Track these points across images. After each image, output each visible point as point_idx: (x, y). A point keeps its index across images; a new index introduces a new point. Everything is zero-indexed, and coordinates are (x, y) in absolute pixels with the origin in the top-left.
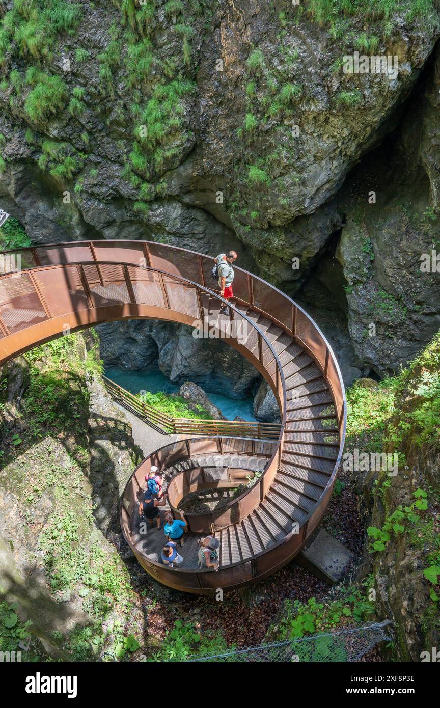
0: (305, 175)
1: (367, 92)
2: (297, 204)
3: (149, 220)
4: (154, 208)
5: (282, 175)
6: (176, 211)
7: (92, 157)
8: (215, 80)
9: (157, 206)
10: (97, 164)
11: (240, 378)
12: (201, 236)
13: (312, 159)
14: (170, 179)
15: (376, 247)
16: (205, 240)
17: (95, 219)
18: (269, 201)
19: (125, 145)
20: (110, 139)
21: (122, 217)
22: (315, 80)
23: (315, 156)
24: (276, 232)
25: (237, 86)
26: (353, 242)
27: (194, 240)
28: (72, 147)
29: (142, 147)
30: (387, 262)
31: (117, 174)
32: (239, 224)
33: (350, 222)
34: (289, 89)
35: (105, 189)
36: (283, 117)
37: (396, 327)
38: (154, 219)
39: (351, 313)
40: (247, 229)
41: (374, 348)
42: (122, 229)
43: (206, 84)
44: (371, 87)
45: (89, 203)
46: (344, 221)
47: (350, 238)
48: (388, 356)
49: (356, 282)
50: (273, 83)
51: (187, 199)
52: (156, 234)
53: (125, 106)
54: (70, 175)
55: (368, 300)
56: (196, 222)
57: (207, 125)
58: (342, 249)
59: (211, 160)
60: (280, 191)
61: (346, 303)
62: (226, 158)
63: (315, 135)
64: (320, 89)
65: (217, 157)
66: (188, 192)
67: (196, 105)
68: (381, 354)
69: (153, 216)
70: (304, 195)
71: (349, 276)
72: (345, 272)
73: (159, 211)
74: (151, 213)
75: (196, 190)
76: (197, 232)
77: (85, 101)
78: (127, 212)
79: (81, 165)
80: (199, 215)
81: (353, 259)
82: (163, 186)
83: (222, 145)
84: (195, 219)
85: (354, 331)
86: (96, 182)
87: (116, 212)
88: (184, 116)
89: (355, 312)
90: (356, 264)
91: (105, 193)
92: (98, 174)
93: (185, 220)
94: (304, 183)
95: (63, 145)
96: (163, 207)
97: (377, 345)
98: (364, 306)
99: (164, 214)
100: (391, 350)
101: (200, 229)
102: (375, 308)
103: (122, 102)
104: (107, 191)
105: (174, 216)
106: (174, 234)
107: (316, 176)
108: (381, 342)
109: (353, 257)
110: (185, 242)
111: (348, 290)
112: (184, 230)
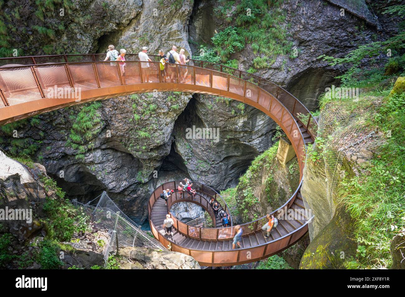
0: (163, 131)
1: (180, 104)
2: (163, 141)
3: (85, 161)
4: (87, 155)
5: (154, 132)
6: (99, 153)
7: (46, 141)
8: (111, 101)
9: (88, 154)
10: (48, 144)
11: (143, 214)
12: (112, 160)
13: (165, 125)
14: (95, 141)
15: (191, 146)
16: (114, 161)
17: (52, 169)
18: (151, 142)
19: (65, 132)
20: (55, 131)
21: (68, 163)
22: (162, 103)
23: (166, 124)
24: (153, 151)
25: (124, 103)
26: (182, 146)
27: (109, 163)
28: (32, 139)
29: (76, 131)
30: (198, 150)
31: (62, 145)
32: (135, 152)
33: (177, 138)
34: (152, 106)
35: (57, 154)
36: (151, 115)
37: (208, 171)
38: (89, 160)
39: (189, 171)
40: (140, 153)
41: (203, 181)
42: (67, 169)
43: (106, 103)
44: (181, 103)
45: (47, 163)
46: (175, 138)
47: (180, 145)
48: (209, 182)
49: (188, 160)
50: (145, 104)
51: (103, 147)
52: (89, 166)
53: (64, 117)
54: (33, 153)
55: (195, 165)
56: (108, 155)
57: (111, 118)
58: (179, 149)
59: (116, 130)
60: (154, 138)
61: (186, 168)
62: (124, 129)
63: (165, 118)
64: (164, 105)
65: (119, 129)
66: (104, 144)
67: (103, 110)
68: (206, 182)
69: (87, 159)
70: (164, 137)
71: (185, 158)
72: (183, 157)
73: (90, 156)
74: (86, 158)
75: (107, 142)
76: (110, 159)
77: (40, 119)
78: (70, 161)
79: (39, 146)
80: (109, 151)
81: (185, 152)
82: (91, 145)
83: (121, 124)
84: (108, 154)
85: (194, 177)
86: (51, 152)
87: (64, 162)
88: (101, 117)
89: (191, 170)
90: (186, 153)
91: (58, 155)
92: (52, 148)
93: (103, 155)
94: (163, 134)
95: (26, 140)
96: (92, 153)
97: (204, 180)
98: (194, 167)
99: (94, 157)
100: (209, 179)
101: (111, 157)
102: (198, 167)
103: (63, 116)
104: (59, 155)
105: (98, 156)
106: (99, 163)
107: (167, 130)
108: (204, 178)
109: (184, 151)
110: (105, 165)
111: (186, 163)
112: (104, 160)
